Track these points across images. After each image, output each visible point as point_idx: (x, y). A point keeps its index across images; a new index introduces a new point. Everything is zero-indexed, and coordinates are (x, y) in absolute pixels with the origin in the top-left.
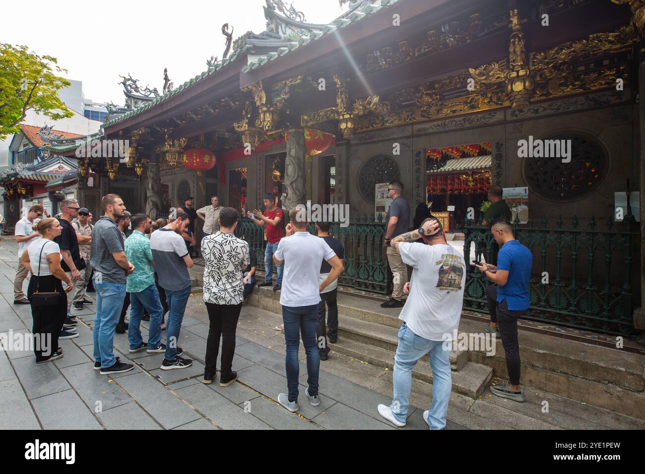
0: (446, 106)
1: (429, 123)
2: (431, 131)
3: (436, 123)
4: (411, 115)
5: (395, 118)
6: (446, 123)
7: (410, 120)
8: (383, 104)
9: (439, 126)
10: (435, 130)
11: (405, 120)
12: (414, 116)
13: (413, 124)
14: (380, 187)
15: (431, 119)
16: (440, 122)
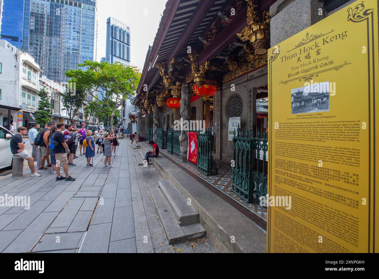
0: (263, 58)
1: (255, 71)
2: (256, 76)
3: (258, 70)
4: (247, 68)
5: (240, 71)
6: (263, 69)
7: (246, 71)
8: (233, 64)
9: (260, 72)
10: (258, 75)
11: (244, 71)
12: (248, 68)
13: (247, 73)
14: (232, 120)
15: (256, 68)
16: (260, 70)
